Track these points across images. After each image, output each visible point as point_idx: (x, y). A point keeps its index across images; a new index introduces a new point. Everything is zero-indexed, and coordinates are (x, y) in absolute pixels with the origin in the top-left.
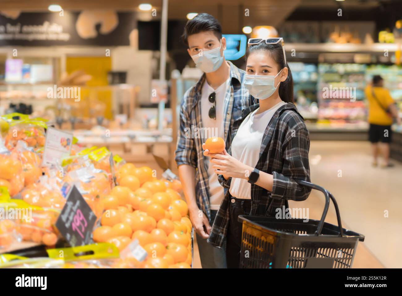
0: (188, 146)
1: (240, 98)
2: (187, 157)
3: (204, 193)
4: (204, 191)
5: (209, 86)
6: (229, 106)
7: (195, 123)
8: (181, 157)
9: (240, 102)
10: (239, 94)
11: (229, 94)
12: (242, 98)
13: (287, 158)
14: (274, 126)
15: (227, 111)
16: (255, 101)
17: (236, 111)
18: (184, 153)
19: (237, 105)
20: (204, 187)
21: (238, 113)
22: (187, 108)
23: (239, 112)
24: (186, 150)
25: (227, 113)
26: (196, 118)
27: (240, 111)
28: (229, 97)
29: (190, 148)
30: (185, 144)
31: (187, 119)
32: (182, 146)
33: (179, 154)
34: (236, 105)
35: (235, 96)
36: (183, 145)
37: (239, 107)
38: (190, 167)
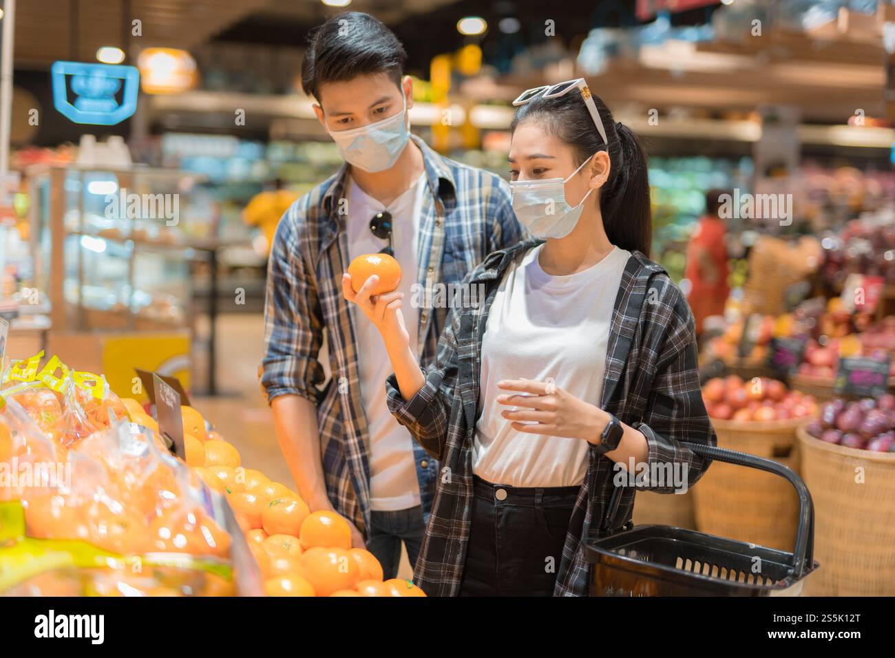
0: (300, 347)
1: (460, 229)
2: (296, 375)
3: (359, 469)
4: (359, 465)
5: (365, 195)
6: (434, 248)
7: (331, 288)
8: (281, 375)
9: (462, 241)
10: (454, 220)
11: (430, 220)
12: (464, 229)
13: (672, 394)
14: (637, 312)
15: (428, 261)
16: (495, 239)
17: (451, 261)
18: (289, 366)
19: (453, 247)
20: (360, 456)
21: (456, 269)
22: (300, 249)
23: (458, 265)
24: (295, 358)
25: (427, 268)
26: (332, 276)
27: (460, 262)
28: (430, 226)
29: (303, 353)
30: (289, 341)
31: (298, 278)
32: (283, 347)
33: (275, 368)
34: (450, 249)
35: (447, 225)
36: (285, 345)
37: (458, 253)
38: (304, 401)
